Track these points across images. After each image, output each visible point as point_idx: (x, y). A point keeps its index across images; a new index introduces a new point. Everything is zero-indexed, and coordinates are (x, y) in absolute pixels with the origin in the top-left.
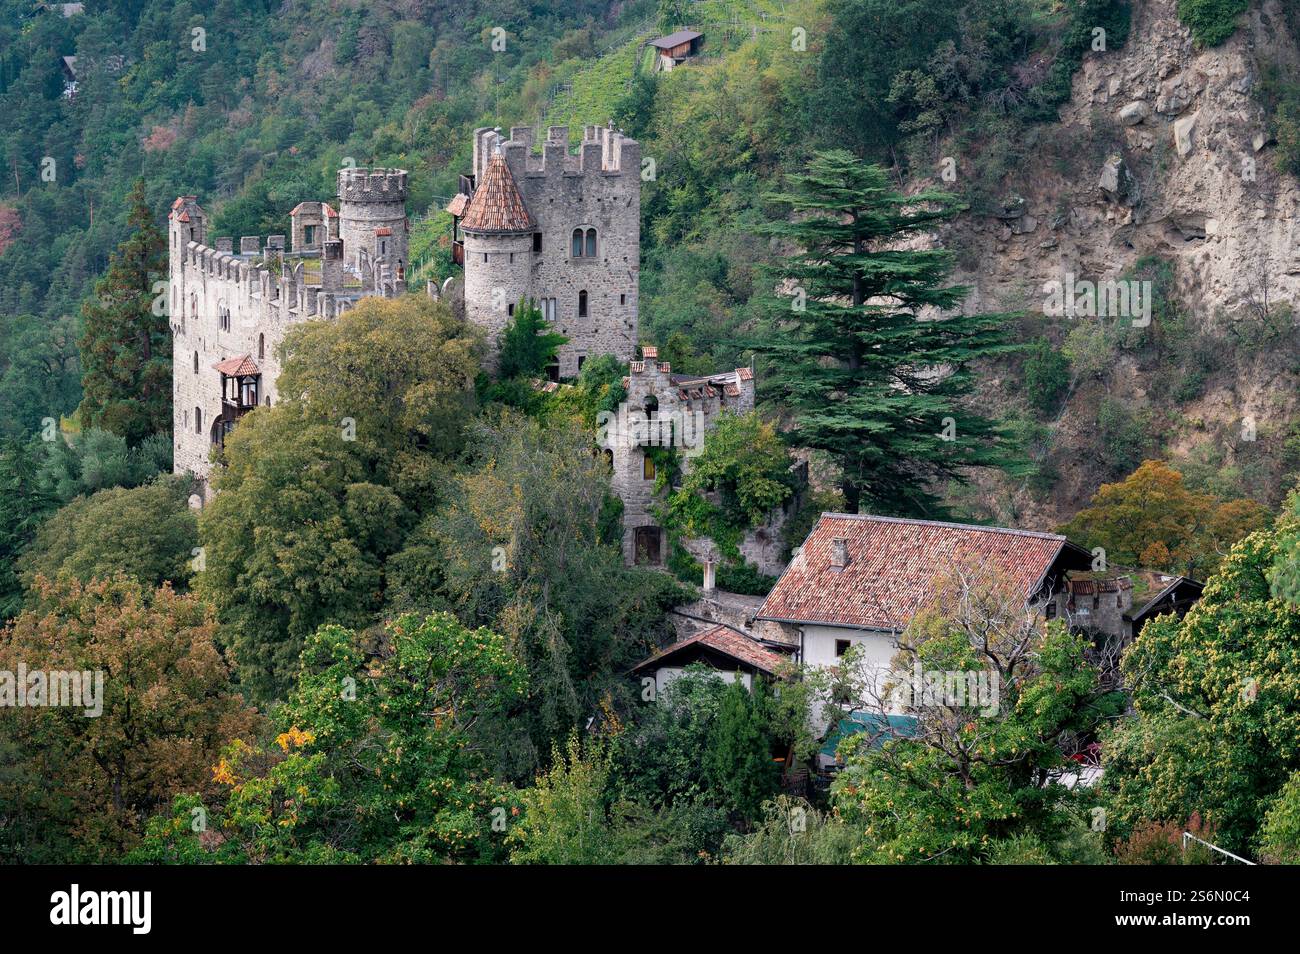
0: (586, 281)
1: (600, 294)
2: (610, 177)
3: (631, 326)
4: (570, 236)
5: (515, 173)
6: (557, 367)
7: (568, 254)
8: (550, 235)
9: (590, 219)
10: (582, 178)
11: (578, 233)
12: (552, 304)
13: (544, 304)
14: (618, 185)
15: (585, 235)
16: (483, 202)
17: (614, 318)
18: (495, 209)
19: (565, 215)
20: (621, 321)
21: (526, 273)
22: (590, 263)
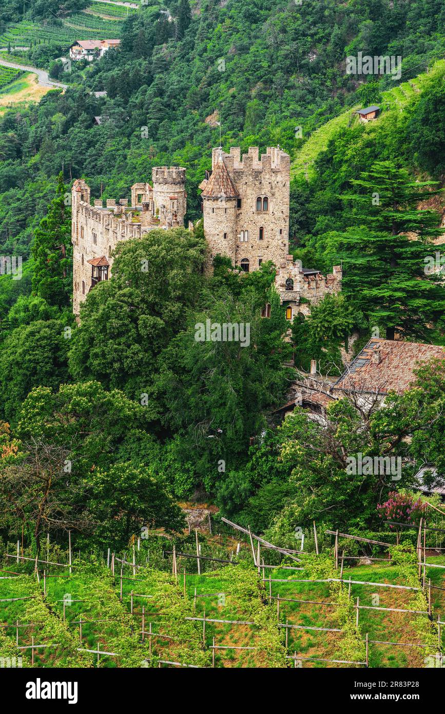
0: (263, 223)
1: (270, 228)
2: (275, 172)
3: (285, 245)
4: (255, 201)
5: (228, 169)
6: (248, 264)
7: (254, 209)
8: (245, 200)
9: (266, 191)
10: (261, 172)
11: (259, 199)
12: (246, 233)
13: (242, 232)
14: (279, 175)
15: (262, 200)
16: (212, 183)
17: (277, 241)
18: (218, 187)
19: (253, 190)
20: (280, 242)
21: (233, 218)
22: (265, 214)
